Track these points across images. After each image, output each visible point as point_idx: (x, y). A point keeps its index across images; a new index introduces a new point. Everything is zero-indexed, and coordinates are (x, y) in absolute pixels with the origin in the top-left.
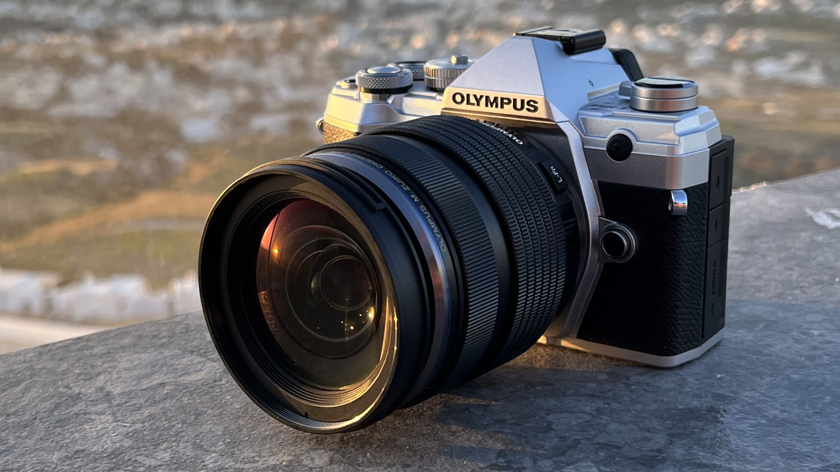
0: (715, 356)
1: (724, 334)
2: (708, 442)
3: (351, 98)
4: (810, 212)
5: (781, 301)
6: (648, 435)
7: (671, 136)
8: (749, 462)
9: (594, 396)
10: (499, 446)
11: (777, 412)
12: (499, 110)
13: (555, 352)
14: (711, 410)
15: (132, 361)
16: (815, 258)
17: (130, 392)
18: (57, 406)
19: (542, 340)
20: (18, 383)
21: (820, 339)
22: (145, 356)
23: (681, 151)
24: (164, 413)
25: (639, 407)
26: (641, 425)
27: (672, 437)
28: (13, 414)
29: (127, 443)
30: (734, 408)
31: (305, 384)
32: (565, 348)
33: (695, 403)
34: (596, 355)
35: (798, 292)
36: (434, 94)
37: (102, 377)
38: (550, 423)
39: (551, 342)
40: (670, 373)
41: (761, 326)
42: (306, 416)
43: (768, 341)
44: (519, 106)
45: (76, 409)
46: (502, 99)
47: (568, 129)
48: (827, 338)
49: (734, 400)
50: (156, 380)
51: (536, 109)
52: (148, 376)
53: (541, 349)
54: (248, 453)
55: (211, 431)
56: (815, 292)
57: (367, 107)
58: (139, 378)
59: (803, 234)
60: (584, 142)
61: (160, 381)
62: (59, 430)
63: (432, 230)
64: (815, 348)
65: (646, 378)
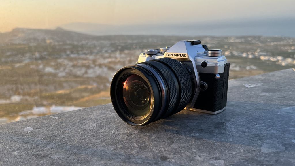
0: (224, 112)
1: (226, 108)
2: (224, 129)
3: (144, 57)
4: (244, 85)
5: (238, 101)
6: (210, 128)
7: (216, 62)
8: (233, 133)
9: (198, 120)
10: (176, 129)
11: (239, 123)
12: (177, 57)
13: (188, 111)
14: (224, 123)
15: (96, 113)
16: (246, 93)
17: (96, 118)
18: (80, 121)
19: (185, 108)
20: (72, 116)
21: (248, 109)
22: (99, 112)
23: (218, 65)
24: (103, 122)
25: (208, 122)
26: (208, 125)
27: (215, 128)
28: (71, 122)
29: (95, 128)
30: (229, 122)
31: (133, 116)
32: (191, 110)
33: (220, 121)
34: (197, 112)
35: (242, 100)
36: (162, 55)
37: (90, 116)
38: (188, 125)
39: (187, 109)
40: (214, 115)
41: (234, 106)
42: (133, 123)
43: (236, 109)
44: (181, 56)
45: (84, 121)
46: (178, 54)
47: (192, 61)
48: (250, 109)
49: (229, 121)
50: (101, 116)
51: (185, 56)
52: (100, 115)
53: (185, 111)
54: (121, 130)
55: (113, 126)
56: (246, 100)
57: (147, 58)
58: (98, 116)
59: (243, 89)
60: (196, 64)
61: (102, 116)
62: (80, 125)
63: (162, 80)
64: (247, 111)
65: (209, 116)
